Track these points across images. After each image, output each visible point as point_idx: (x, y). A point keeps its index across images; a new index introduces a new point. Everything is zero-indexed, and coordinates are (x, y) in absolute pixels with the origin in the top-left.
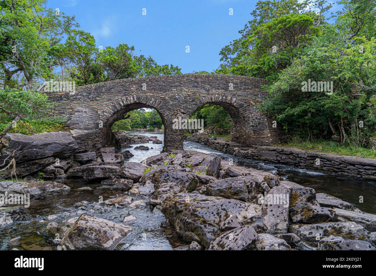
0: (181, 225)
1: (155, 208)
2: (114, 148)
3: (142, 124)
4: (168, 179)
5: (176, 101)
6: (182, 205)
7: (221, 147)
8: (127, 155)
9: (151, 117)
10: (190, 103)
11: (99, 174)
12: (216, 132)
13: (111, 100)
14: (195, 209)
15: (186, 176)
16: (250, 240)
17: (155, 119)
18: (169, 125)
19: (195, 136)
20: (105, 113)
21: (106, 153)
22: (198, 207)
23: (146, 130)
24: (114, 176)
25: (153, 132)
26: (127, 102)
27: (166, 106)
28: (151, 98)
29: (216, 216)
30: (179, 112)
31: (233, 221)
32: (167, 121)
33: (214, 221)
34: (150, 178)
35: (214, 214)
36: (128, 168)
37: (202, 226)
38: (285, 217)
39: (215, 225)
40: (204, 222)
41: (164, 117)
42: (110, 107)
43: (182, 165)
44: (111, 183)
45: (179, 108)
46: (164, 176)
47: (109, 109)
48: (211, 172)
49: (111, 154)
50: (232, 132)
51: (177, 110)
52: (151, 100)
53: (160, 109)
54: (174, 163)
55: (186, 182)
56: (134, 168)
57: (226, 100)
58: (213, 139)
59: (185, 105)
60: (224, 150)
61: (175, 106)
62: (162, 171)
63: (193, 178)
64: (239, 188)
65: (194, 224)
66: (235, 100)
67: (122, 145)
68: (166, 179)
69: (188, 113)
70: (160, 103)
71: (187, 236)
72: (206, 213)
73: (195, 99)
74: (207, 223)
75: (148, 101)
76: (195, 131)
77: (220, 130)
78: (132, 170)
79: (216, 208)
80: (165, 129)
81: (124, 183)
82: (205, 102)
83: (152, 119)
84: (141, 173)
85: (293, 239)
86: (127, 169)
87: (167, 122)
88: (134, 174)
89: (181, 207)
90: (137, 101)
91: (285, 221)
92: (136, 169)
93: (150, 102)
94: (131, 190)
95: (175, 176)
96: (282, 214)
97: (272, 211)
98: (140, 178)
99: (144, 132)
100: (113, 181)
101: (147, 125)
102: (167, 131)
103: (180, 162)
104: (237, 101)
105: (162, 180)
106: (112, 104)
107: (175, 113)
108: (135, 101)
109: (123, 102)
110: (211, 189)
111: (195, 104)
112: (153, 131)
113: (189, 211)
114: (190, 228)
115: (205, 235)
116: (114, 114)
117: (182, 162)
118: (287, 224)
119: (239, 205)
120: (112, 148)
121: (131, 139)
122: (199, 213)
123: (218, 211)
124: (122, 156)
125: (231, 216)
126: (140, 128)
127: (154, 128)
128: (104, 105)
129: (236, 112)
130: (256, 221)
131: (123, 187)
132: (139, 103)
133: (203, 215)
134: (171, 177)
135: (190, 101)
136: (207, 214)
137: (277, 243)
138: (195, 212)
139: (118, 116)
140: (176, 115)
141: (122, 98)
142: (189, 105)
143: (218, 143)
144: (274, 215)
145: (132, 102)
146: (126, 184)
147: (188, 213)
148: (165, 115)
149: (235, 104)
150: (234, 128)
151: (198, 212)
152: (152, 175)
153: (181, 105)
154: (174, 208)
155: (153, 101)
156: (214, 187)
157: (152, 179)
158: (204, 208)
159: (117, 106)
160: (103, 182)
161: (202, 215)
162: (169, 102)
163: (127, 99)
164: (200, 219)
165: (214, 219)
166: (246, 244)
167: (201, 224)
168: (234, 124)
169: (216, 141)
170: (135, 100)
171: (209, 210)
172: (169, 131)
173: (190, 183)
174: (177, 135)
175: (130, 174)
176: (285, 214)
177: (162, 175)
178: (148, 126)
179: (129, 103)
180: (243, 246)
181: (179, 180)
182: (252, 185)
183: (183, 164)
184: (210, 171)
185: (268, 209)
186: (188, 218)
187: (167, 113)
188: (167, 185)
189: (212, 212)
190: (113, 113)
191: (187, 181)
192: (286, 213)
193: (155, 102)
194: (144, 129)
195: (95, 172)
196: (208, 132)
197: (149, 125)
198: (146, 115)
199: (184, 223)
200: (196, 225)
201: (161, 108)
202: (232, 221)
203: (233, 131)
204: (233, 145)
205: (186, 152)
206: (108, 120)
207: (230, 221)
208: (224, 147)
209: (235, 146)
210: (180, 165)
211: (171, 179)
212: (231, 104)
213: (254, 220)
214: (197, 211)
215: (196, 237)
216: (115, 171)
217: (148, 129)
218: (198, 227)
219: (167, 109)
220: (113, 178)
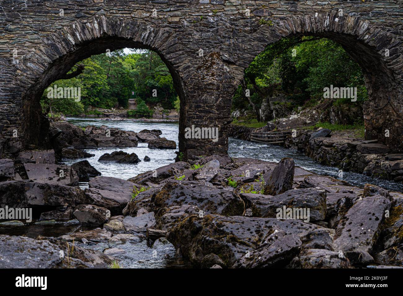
0: (198, 247)
1: (157, 241)
2: (53, 151)
3: (112, 95)
4: (183, 201)
5: (208, 31)
6: (201, 221)
7: (338, 156)
8: (84, 172)
9: (142, 72)
10: (245, 36)
11: (36, 198)
12: (337, 115)
13: (43, 30)
14: (221, 223)
15: (219, 195)
16: (289, 247)
17: (153, 77)
18: (191, 92)
19: (273, 127)
20: (29, 64)
21: (34, 162)
22: (227, 221)
23: (124, 112)
24: (67, 204)
25: (149, 120)
26: (85, 34)
27: (184, 45)
28: (145, 25)
29: (254, 233)
30: (216, 61)
31: (279, 238)
32: (185, 83)
33: (250, 239)
34: (144, 204)
35: (251, 231)
36: (96, 187)
37: (230, 244)
38: (368, 239)
39: (251, 244)
40: (234, 240)
41: (178, 72)
42: (42, 48)
43: (217, 182)
44: (62, 217)
45: (217, 50)
46: (175, 195)
47: (40, 53)
48: (273, 189)
49: (47, 165)
50: (368, 114)
51: (212, 56)
52: (145, 29)
53: (168, 53)
54: (198, 177)
55: (219, 205)
56: (111, 188)
57: (342, 26)
58: (321, 136)
59: (232, 41)
60: (345, 161)
61: (208, 45)
62: (172, 187)
63: (233, 198)
64: (305, 202)
65: (217, 242)
66: (366, 27)
67: (64, 149)
68: (178, 200)
69: (241, 62)
70: (168, 38)
71: (207, 261)
72: (238, 229)
73: (258, 26)
74: (238, 242)
75: (137, 32)
76: (277, 115)
77: (349, 110)
78: (106, 191)
79: (257, 224)
80: (183, 104)
81: (93, 211)
82: (285, 32)
83: (145, 76)
84: (125, 198)
85: (361, 257)
86: (94, 188)
87: (185, 85)
88: (110, 200)
89: (200, 223)
90: (110, 33)
91: (368, 244)
92: (114, 189)
93: (143, 35)
94: (107, 224)
95: (197, 196)
96: (364, 235)
97: (349, 230)
98: (123, 208)
99: (119, 119)
100: (66, 213)
101: (130, 96)
102: (187, 108)
103: (212, 176)
104: (372, 30)
105: (170, 203)
106: (48, 39)
107: (207, 61)
108: (104, 33)
109: (74, 35)
110: (259, 208)
111: (259, 40)
112: (149, 117)
113: (211, 228)
114: (212, 249)
115: (234, 255)
116: (51, 65)
117: (216, 176)
118: (369, 249)
119: (299, 225)
120: (49, 151)
121: (85, 136)
122: (227, 228)
123: (258, 228)
124: (74, 172)
125: (276, 231)
126: (108, 107)
127: (152, 108)
128: (28, 44)
129: (374, 59)
130: (314, 239)
131: (91, 220)
132: (115, 37)
133: (232, 230)
134: (188, 196)
135: (245, 31)
136: (240, 230)
137: (329, 255)
138: (220, 227)
139: (60, 70)
140: (208, 68)
141: (71, 26)
142: (243, 42)
143: (331, 145)
144: (350, 236)
145: (97, 34)
146: (97, 214)
147: (210, 230)
148: (180, 69)
149: (367, 37)
150: (372, 103)
151: (225, 227)
152: (150, 199)
153: (223, 40)
154: (188, 228)
155: (150, 33)
156: (265, 204)
157: (150, 206)
158: (236, 222)
159: (59, 46)
160: (44, 215)
161: (230, 230)
162: (190, 34)
163: (83, 28)
164: (228, 236)
165: (249, 237)
166: (282, 250)
167: (228, 242)
168: (370, 92)
169: (326, 141)
170: (105, 29)
171: (243, 225)
172: (190, 108)
173: (227, 206)
174: (210, 118)
175: (103, 198)
176: (369, 235)
177: (171, 193)
178: (131, 101)
179: (89, 37)
180: (277, 252)
181: (206, 201)
182: (340, 203)
183: (219, 179)
184: (271, 188)
185: (344, 229)
186: (210, 236)
187: (187, 61)
188: (180, 209)
189: (247, 228)
190: (49, 63)
191: (221, 204)
192: (371, 233)
193: (156, 33)
194: (118, 108)
195: (28, 194)
196: (313, 116)
197: (134, 97)
198: (125, 65)
199: (203, 244)
200: (220, 243)
201: (172, 49)
202: (276, 238)
203: (370, 110)
204: (365, 148)
205: (232, 162)
206: (36, 80)
207: (273, 238)
208: (345, 155)
209: (370, 151)
210: (212, 181)
211: (189, 200)
212: (357, 36)
213: (312, 237)
214: (224, 225)
215: (220, 260)
216: (69, 194)
217: (133, 108)
218: (224, 246)
219: (187, 52)
220: (65, 207)
